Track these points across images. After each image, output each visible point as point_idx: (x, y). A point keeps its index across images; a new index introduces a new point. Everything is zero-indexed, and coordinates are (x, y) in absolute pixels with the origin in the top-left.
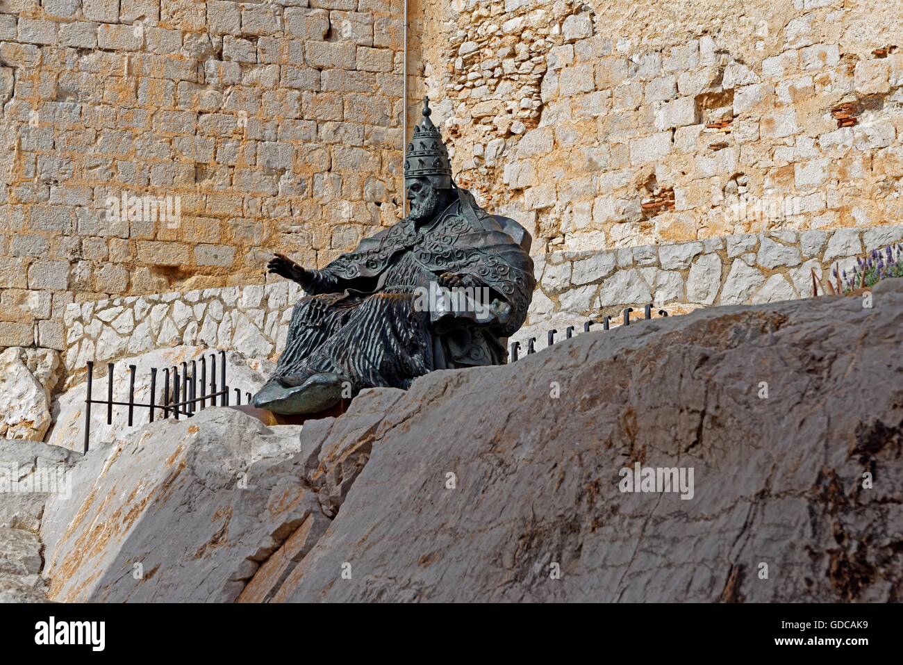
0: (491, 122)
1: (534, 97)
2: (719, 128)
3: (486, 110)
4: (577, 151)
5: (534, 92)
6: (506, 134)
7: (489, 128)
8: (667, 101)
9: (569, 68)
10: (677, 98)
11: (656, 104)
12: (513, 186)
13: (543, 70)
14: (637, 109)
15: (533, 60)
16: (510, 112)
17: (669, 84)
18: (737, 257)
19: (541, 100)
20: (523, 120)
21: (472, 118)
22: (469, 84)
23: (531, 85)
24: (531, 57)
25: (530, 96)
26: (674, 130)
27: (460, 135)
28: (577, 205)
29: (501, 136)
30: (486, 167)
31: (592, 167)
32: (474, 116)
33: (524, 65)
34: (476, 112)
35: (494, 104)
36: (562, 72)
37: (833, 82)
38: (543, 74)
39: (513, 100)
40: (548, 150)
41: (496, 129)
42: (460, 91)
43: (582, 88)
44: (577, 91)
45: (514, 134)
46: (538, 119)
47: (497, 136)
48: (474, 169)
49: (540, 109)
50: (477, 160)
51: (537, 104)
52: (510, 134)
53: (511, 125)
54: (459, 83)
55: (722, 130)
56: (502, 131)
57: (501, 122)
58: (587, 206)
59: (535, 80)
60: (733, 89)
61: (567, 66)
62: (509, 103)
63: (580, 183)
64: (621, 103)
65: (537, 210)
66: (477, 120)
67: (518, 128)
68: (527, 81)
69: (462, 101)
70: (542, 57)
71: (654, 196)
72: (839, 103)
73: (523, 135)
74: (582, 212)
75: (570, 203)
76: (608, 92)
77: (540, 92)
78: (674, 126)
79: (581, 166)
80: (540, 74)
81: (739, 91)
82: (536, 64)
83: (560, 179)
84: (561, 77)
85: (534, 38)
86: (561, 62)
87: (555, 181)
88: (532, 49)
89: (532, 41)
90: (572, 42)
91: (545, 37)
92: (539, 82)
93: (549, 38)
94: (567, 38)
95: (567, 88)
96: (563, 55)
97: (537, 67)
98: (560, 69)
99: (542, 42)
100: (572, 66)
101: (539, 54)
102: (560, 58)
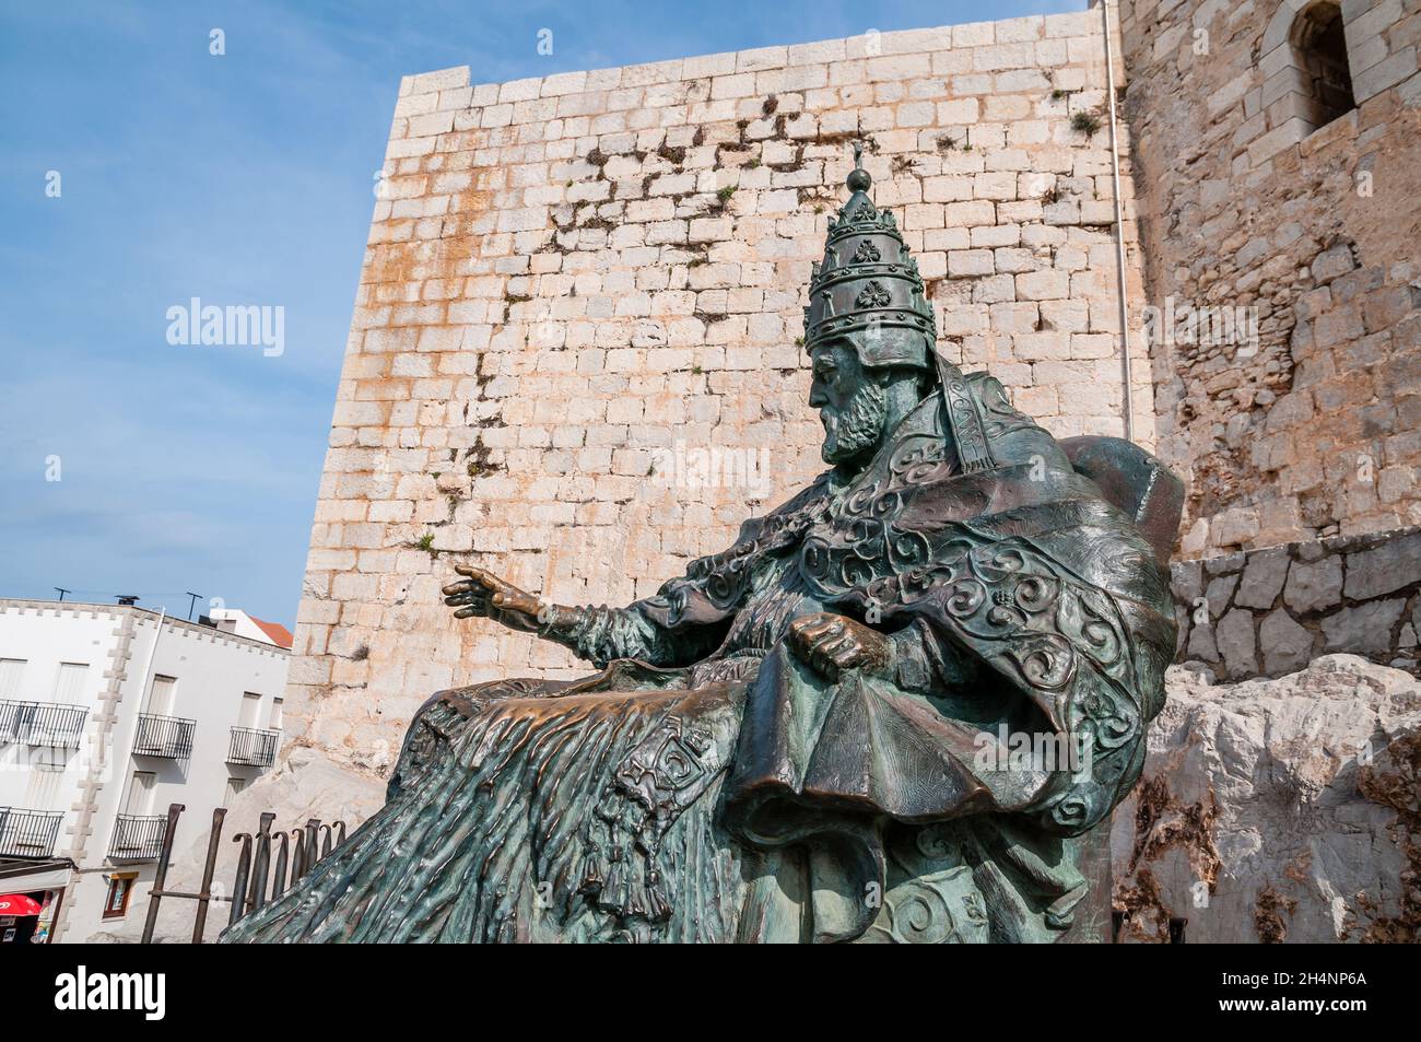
0: (1231, 396)
1: (1282, 358)
3: (1223, 383)
4: (1347, 413)
5: (1282, 352)
6: (1251, 407)
7: (1229, 402)
9: (1326, 314)
12: (1264, 467)
13: (1291, 324)
15: (1276, 315)
16: (1254, 380)
19: (1292, 360)
20: (1271, 387)
21: (1208, 394)
22: (1202, 357)
23: (1277, 345)
24: (1274, 312)
25: (1277, 358)
27: (1196, 417)
28: (1352, 483)
29: (1244, 411)
30: (1229, 449)
31: (1372, 432)
32: (1210, 391)
33: (1265, 323)
34: (1214, 385)
35: (1232, 374)
36: (1317, 321)
38: (1291, 329)
39: (1256, 365)
40: (1307, 418)
41: (1237, 403)
42: (1191, 367)
43: (1346, 335)
44: (1340, 340)
45: (1260, 406)
46: (1290, 383)
47: (1240, 411)
48: (1215, 453)
49: (1292, 370)
50: (1218, 443)
51: (1287, 365)
52: (1256, 406)
53: (1256, 395)
54: (1190, 359)
56: (1246, 404)
57: (1245, 394)
58: (1369, 482)
59: (1283, 337)
61: (1323, 312)
62: (1250, 370)
64: (1406, 343)
65: (1298, 493)
66: (1214, 396)
67: (1266, 397)
68: (1271, 340)
69: (1196, 377)
70: (1289, 309)
73: (1273, 405)
74: (1360, 490)
75: (1343, 480)
76: (1386, 333)
77: (1289, 351)
79: (1354, 433)
80: (1288, 329)
82: (1282, 319)
83: (1327, 452)
84: (1316, 327)
85: (1277, 290)
86: (1314, 309)
87: (1320, 455)
88: (1275, 302)
89: (1274, 294)
90: (1327, 283)
91: (1290, 286)
92: (1288, 340)
93: (1295, 286)
94: (1320, 280)
95: (1323, 340)
96: (1314, 301)
97: (1284, 322)
98: (1313, 319)
99: (1286, 292)
100: (1330, 311)
101: (1285, 306)
102: (1312, 305)
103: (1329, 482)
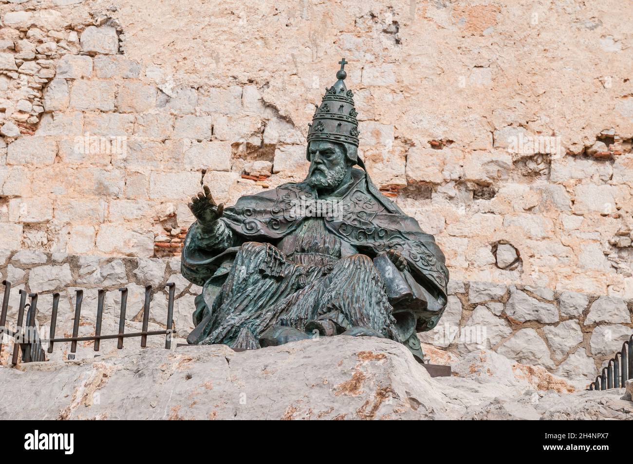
1: (36, 101)
2: (256, 181)
4: (84, 170)
5: (35, 96)
8: (199, 141)
9: (85, 80)
10: (211, 141)
11: (187, 142)
13: (51, 76)
14: (164, 142)
15: (39, 61)
16: (2, 111)
17: (204, 124)
18: (481, 304)
19: (44, 107)
20: (19, 123)
23: (33, 88)
24: (37, 58)
25: (30, 100)
26: (204, 172)
28: (77, 227)
31: (102, 191)
33: (26, 64)
36: (75, 83)
37: (385, 161)
38: (50, 80)
39: (8, 98)
40: (48, 162)
43: (98, 105)
44: (92, 107)
45: (4, 136)
46: (37, 125)
49: (41, 115)
51: (39, 110)
53: (2, 124)
55: (259, 183)
58: (91, 231)
59: (39, 83)
60: (274, 145)
61: (83, 78)
62: (2, 101)
63: (83, 205)
64: (144, 132)
65: (24, 222)
67: (10, 130)
68: (28, 82)
70: (51, 61)
71: (172, 236)
72: (388, 183)
73: (16, 140)
74: (83, 235)
75: (68, 224)
76: (131, 117)
77: (43, 98)
78: (205, 168)
79: (87, 187)
80: (47, 79)
81: (282, 149)
82: (43, 68)
83: (60, 196)
84: (73, 88)
85: (43, 39)
86: (75, 72)
87: (53, 196)
88: (40, 50)
89: (41, 42)
90: (92, 54)
91: (58, 42)
92: (43, 87)
93: (62, 44)
94: (86, 49)
95: (80, 101)
96: (78, 65)
97: (44, 71)
98: (73, 80)
99: (53, 45)
100: (89, 79)
101: (48, 57)
102: (75, 68)
103: (56, 222)
